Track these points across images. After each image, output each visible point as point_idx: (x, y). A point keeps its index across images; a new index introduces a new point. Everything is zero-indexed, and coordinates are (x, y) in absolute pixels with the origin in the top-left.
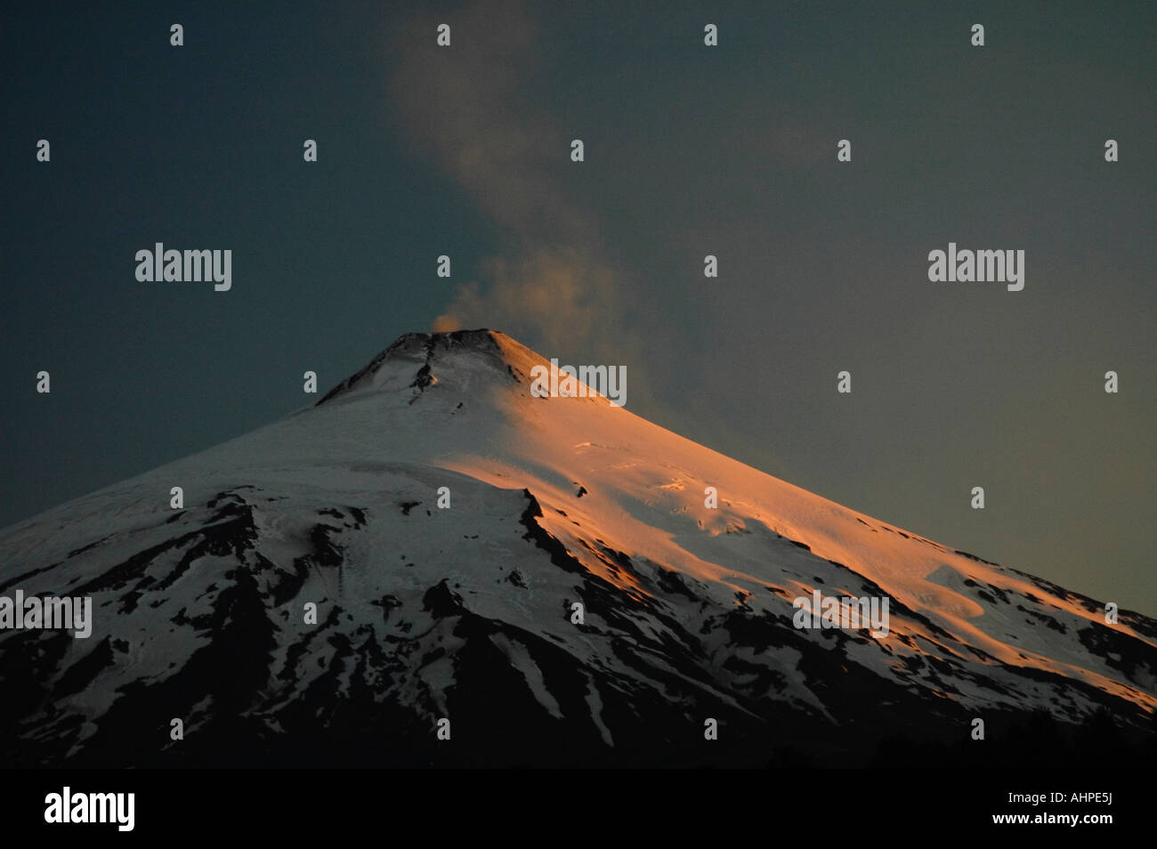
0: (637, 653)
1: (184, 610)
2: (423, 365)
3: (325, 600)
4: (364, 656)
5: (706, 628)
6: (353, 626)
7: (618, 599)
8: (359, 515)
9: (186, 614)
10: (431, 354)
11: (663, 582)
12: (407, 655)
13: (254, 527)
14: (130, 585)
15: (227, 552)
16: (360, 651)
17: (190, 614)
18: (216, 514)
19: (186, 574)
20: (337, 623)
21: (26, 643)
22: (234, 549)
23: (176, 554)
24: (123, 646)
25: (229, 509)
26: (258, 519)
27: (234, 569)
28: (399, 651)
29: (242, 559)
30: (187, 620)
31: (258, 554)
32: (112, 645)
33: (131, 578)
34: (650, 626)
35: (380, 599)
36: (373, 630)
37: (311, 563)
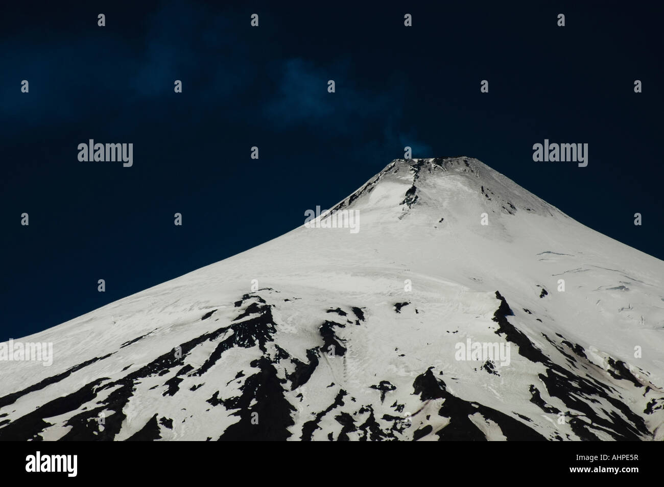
0: (591, 430)
1: (217, 393)
2: (410, 186)
3: (333, 384)
4: (366, 432)
5: (649, 410)
6: (357, 407)
7: (575, 384)
8: (358, 312)
9: (219, 397)
10: (417, 177)
11: (613, 370)
12: (400, 431)
13: (273, 324)
14: (173, 372)
15: (252, 344)
16: (363, 427)
17: (223, 396)
18: (243, 312)
19: (218, 362)
20: (342, 404)
21: (89, 420)
22: (257, 342)
23: (210, 346)
24: (168, 423)
25: (253, 309)
26: (276, 316)
27: (258, 359)
28: (394, 428)
29: (264, 350)
30: (220, 401)
31: (276, 346)
32: (159, 422)
33: (173, 365)
34: (602, 407)
35: (378, 384)
36: (372, 410)
37: (320, 354)
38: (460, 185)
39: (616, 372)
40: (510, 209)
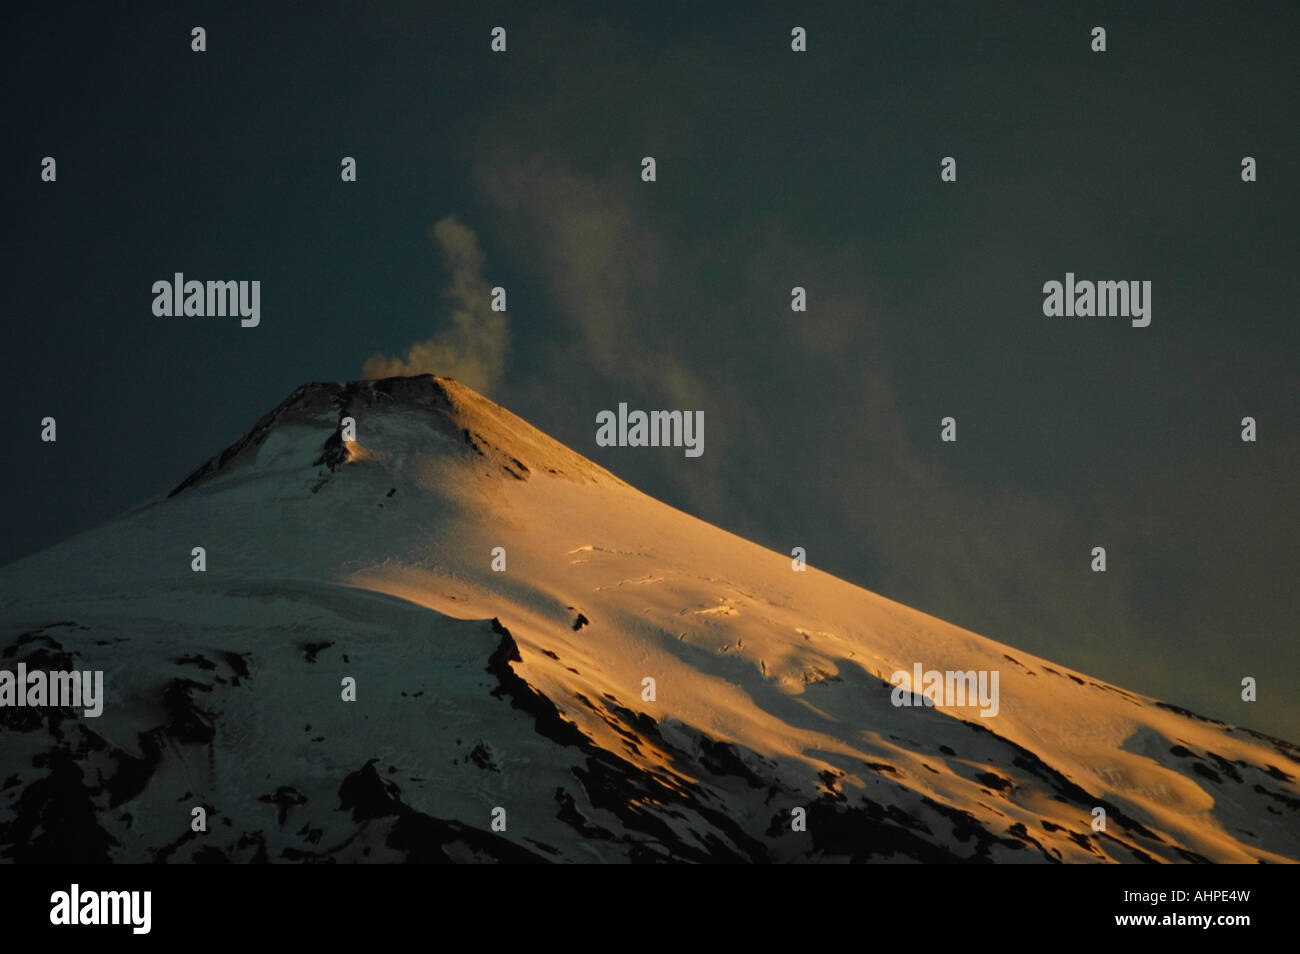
3: (188, 796)
5: (775, 829)
6: (233, 835)
7: (639, 786)
8: (237, 663)
11: (708, 758)
27: (47, 751)
29: (59, 735)
31: (82, 728)
34: (689, 827)
35: (273, 793)
36: (262, 841)
37: (165, 740)
38: (425, 428)
39: (715, 763)
40: (517, 470)
